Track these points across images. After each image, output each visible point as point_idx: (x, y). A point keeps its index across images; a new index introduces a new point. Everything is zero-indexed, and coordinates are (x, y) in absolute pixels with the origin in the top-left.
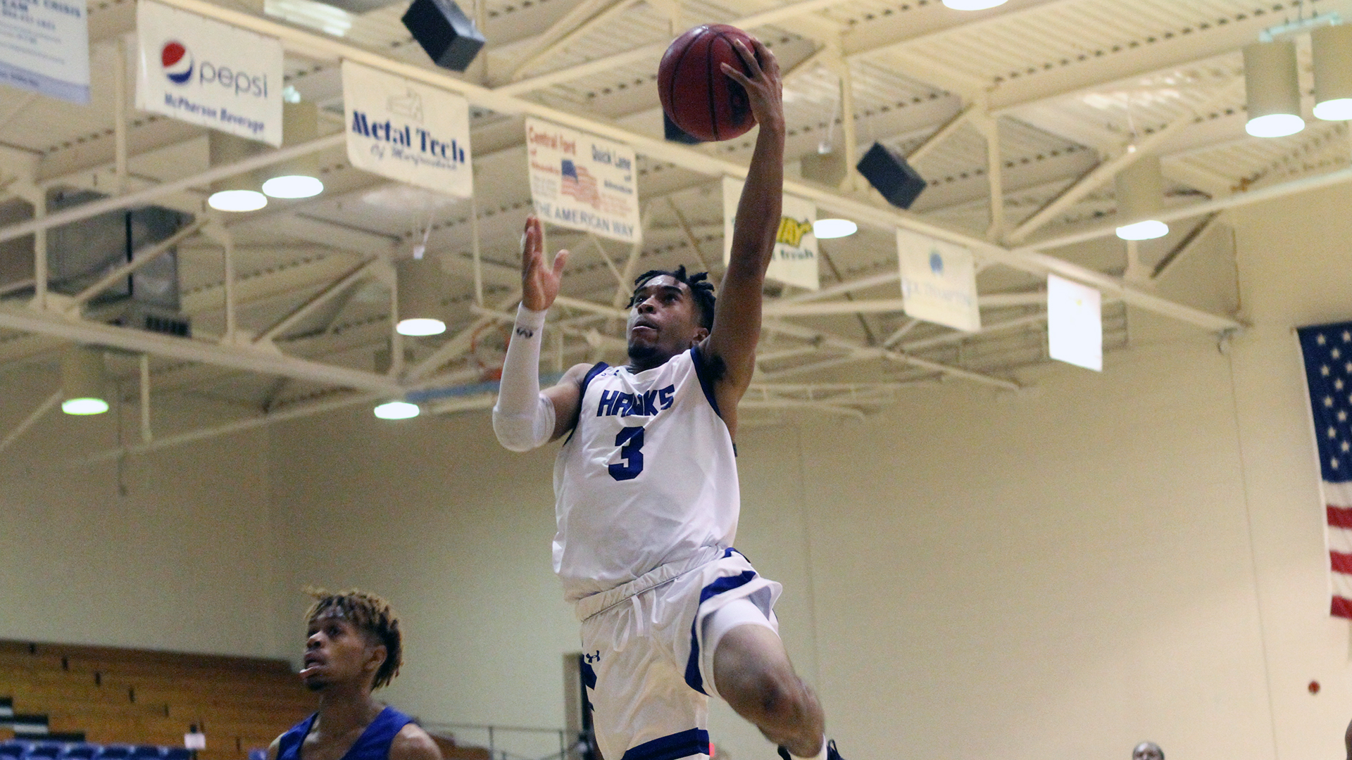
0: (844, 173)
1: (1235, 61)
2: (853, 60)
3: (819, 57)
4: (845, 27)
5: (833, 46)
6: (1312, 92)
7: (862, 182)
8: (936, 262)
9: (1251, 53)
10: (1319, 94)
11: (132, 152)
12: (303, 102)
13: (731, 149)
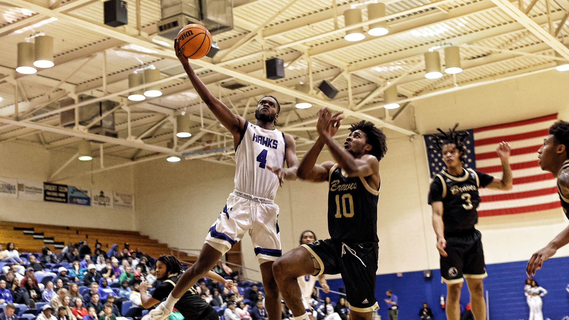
0: (309, 89)
1: (423, 57)
2: (311, 57)
3: (302, 56)
4: (309, 48)
5: (306, 53)
6: (444, 66)
7: (315, 92)
9: (427, 55)
10: (446, 66)
11: (108, 83)
12: (156, 69)
13: (277, 82)
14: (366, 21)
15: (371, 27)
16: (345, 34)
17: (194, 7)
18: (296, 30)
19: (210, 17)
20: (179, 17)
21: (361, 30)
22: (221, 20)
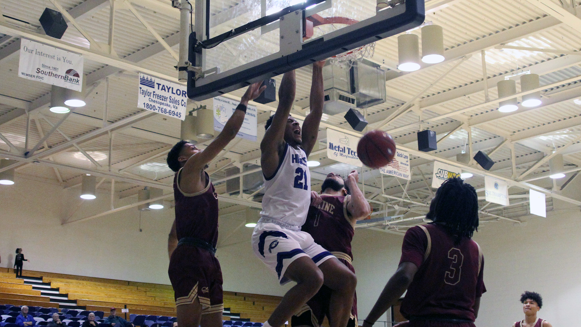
0: (470, 160)
2: (472, 127)
3: (462, 126)
4: (470, 118)
5: (466, 123)
7: (475, 162)
8: (496, 185)
14: (519, 93)
15: (524, 98)
16: (498, 105)
17: (346, 80)
18: (454, 101)
19: (362, 91)
20: (330, 91)
21: (515, 102)
22: (373, 93)
